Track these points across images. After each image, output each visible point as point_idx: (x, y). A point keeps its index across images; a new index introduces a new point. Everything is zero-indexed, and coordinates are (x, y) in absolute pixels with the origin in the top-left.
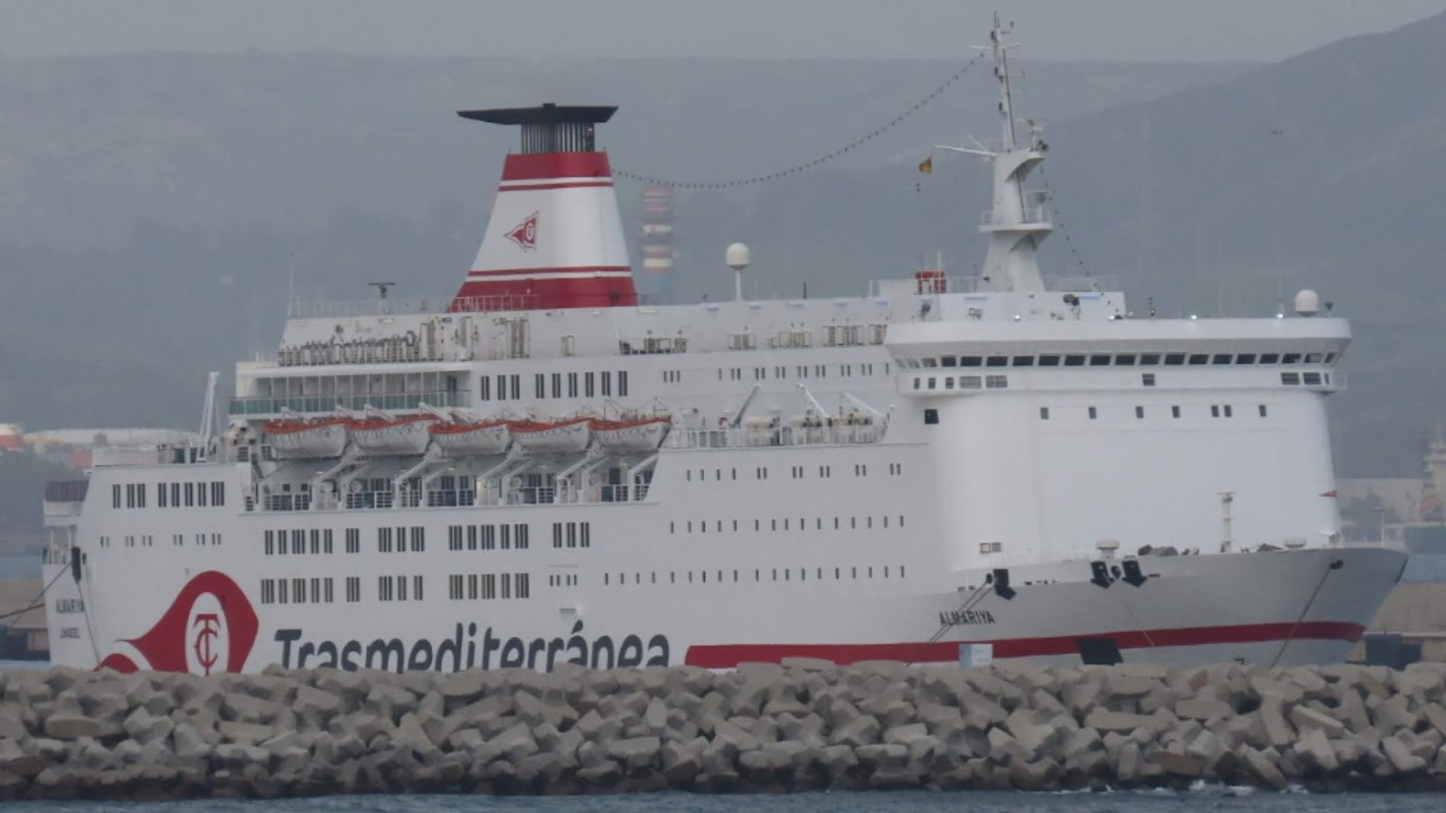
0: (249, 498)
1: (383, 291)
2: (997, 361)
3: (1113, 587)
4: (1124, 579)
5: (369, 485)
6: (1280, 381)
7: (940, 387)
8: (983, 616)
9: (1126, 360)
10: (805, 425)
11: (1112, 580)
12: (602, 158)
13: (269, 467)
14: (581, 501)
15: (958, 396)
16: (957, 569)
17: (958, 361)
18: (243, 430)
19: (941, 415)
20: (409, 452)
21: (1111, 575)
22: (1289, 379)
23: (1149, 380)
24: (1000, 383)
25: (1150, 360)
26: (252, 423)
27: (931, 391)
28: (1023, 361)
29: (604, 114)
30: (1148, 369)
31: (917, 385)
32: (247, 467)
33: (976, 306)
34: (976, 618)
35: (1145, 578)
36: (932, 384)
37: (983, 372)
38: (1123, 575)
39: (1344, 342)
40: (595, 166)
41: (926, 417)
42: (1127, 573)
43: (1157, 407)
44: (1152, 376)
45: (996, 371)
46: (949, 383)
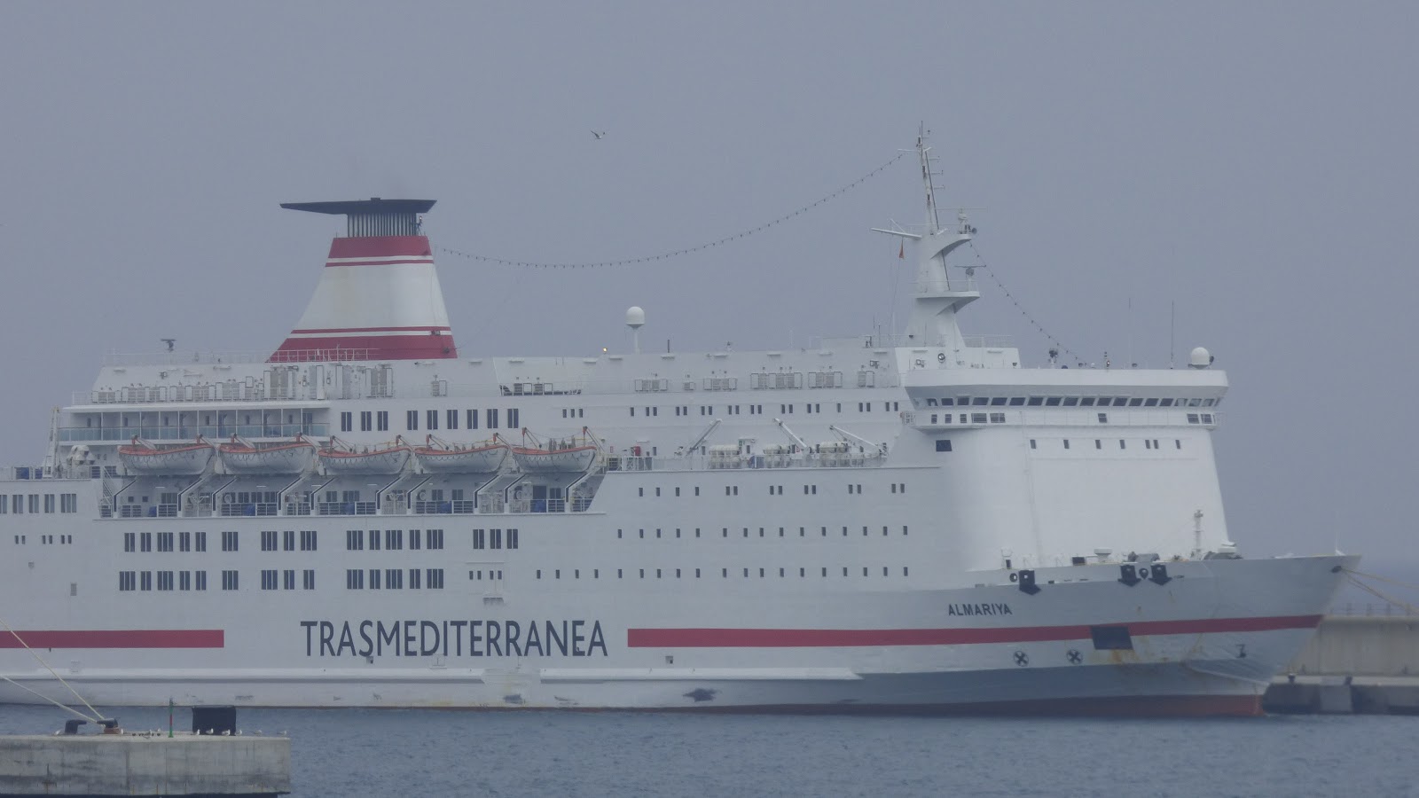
0: (106, 507)
1: (171, 345)
2: (999, 402)
3: (1138, 587)
4: (1150, 579)
5: (237, 497)
6: (1187, 420)
7: (956, 422)
8: (1000, 608)
9: (1088, 402)
10: (779, 453)
11: (1139, 580)
12: (424, 240)
13: (117, 484)
14: (507, 512)
15: (970, 429)
16: (973, 570)
17: (955, 401)
18: (86, 453)
19: (953, 445)
20: (287, 472)
21: (1138, 576)
22: (1193, 419)
23: (1103, 418)
24: (998, 419)
25: (1104, 402)
26: (93, 448)
27: (948, 425)
28: (1018, 402)
29: (425, 206)
30: (1103, 410)
31: (934, 419)
32: (97, 483)
33: (919, 356)
34: (991, 611)
35: (1170, 579)
36: (948, 418)
37: (988, 411)
38: (1150, 576)
39: (1226, 388)
40: (418, 247)
41: (937, 446)
42: (1154, 576)
43: (1110, 439)
44: (1104, 415)
45: (997, 410)
46: (963, 418)
